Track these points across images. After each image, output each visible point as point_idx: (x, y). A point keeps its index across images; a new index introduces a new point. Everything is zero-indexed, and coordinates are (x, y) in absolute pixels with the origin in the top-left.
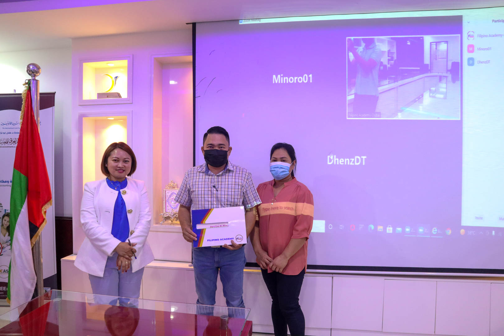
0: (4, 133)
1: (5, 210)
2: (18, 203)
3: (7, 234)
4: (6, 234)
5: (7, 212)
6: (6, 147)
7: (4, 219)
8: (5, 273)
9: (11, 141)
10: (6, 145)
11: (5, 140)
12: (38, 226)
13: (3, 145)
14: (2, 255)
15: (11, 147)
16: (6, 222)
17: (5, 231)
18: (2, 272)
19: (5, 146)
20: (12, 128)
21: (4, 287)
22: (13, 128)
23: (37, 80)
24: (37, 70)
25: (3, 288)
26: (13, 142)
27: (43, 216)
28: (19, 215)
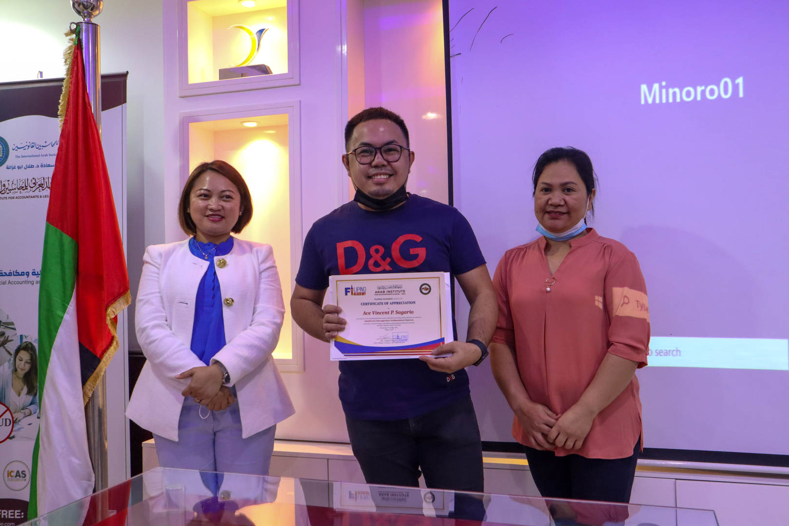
0: (19, 168)
1: (21, 336)
2: (56, 299)
3: (25, 389)
4: (22, 389)
5: (24, 340)
6: (24, 197)
7: (18, 357)
8: (18, 477)
9: (34, 184)
10: (24, 193)
11: (21, 183)
12: (98, 356)
13: (18, 194)
14: (13, 437)
15: (34, 197)
16: (23, 363)
17: (19, 383)
18: (12, 476)
19: (21, 195)
20: (36, 156)
21: (16, 511)
22: (39, 156)
23: (95, 24)
24: (94, 3)
25: (14, 512)
26: (37, 186)
27: (109, 330)
28: (58, 329)
